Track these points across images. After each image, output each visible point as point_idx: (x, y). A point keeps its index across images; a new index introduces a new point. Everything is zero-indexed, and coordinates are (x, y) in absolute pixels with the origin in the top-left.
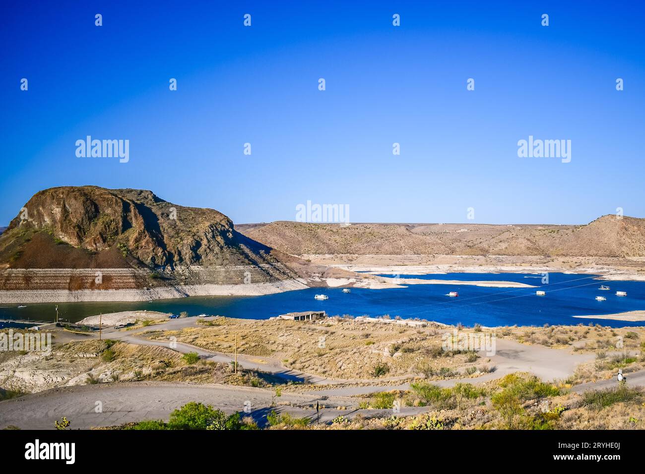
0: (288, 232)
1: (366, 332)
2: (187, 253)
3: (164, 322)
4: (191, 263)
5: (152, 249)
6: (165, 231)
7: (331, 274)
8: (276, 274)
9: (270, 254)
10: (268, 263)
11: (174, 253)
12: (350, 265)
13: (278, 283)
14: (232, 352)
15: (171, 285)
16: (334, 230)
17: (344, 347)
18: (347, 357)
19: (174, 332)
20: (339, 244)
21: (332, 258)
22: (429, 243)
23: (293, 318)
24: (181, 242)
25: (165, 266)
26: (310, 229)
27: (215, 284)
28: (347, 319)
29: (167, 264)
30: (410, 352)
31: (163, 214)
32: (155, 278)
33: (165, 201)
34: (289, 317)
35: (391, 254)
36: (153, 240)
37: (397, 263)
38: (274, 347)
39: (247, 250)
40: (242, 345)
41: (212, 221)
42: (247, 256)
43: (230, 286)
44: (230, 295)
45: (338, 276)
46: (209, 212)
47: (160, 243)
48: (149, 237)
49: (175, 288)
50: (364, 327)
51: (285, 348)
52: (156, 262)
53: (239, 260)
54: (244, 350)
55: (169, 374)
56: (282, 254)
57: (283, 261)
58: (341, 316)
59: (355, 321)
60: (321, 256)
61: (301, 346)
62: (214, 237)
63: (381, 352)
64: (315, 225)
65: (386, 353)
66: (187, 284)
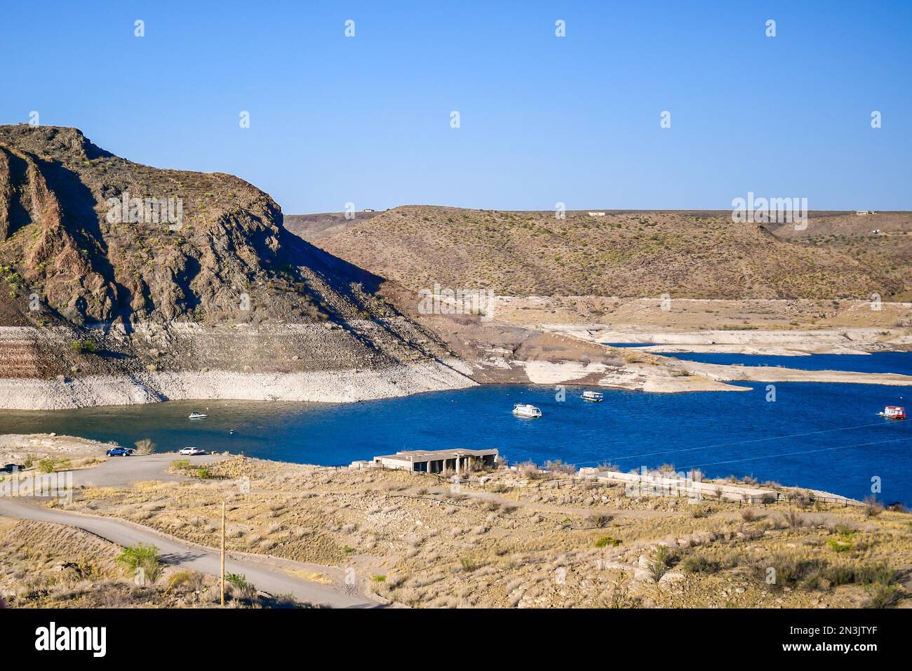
0: (431, 237)
1: (601, 511)
2: (164, 290)
3: (93, 465)
4: (175, 315)
5: (77, 277)
6: (111, 233)
7: (538, 350)
8: (391, 349)
9: (377, 293)
10: (372, 318)
11: (132, 288)
12: (597, 326)
13: (394, 372)
14: (245, 549)
15: (124, 370)
16: (556, 230)
17: (537, 549)
18: (535, 577)
19: (109, 491)
20: (566, 268)
21: (547, 306)
22: (823, 268)
23: (409, 465)
24: (150, 261)
25: (110, 321)
26: (491, 226)
27: (233, 370)
28: (556, 474)
29: (114, 318)
30: (708, 572)
31: (105, 188)
32: (85, 351)
33: (113, 155)
34: (401, 462)
35: (712, 295)
36: (80, 255)
37: (729, 323)
38: (353, 541)
39: (316, 283)
40: (273, 532)
41: (228, 207)
42: (316, 299)
43: (270, 377)
44: (269, 399)
45: (558, 354)
46: (221, 182)
47: (99, 263)
48: (72, 247)
49: (133, 378)
50: (596, 498)
51: (382, 544)
52: (89, 311)
53: (293, 308)
54: (275, 545)
55: (58, 599)
56: (408, 293)
57: (410, 311)
58: (539, 464)
59: (574, 481)
60: (517, 301)
61: (423, 540)
62: (231, 247)
63: (627, 568)
64: (505, 215)
65: (641, 571)
66: (163, 369)
